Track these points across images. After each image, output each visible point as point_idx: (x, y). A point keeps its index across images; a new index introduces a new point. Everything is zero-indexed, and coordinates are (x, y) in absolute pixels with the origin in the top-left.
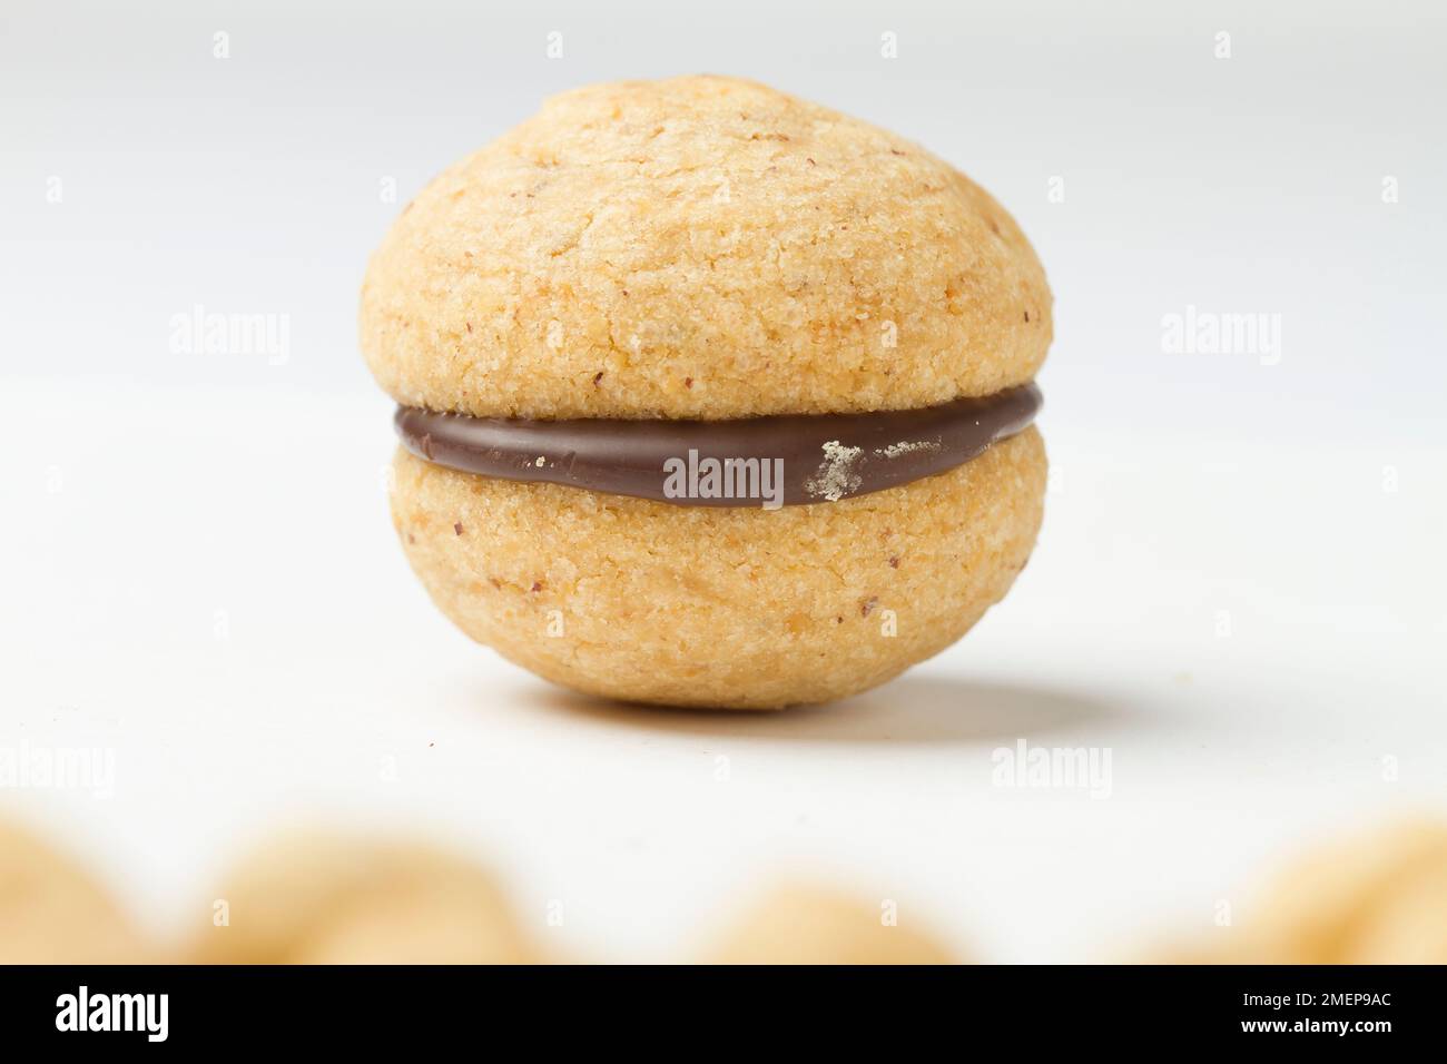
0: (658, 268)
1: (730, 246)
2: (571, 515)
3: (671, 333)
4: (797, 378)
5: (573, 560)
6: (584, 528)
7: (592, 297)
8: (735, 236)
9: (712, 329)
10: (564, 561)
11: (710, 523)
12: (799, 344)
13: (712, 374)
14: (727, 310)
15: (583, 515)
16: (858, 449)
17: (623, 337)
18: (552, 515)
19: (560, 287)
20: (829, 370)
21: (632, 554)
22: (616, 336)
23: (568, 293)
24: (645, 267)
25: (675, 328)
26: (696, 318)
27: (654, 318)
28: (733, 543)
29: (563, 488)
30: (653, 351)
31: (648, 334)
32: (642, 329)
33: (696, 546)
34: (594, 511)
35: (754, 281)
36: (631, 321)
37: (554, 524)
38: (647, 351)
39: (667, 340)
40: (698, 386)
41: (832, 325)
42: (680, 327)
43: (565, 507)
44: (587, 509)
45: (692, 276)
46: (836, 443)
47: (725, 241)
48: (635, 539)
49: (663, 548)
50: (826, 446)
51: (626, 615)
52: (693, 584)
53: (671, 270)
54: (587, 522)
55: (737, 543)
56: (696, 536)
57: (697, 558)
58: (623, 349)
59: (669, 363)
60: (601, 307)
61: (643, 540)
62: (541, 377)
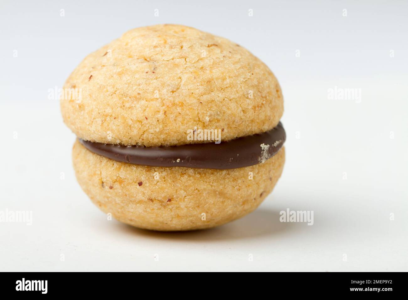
0: (208, 93)
1: (227, 84)
2: (186, 176)
3: (218, 115)
4: (250, 125)
5: (185, 191)
6: (190, 180)
7: (190, 105)
8: (228, 81)
9: (229, 112)
10: (182, 192)
11: (229, 174)
12: (251, 114)
13: (229, 126)
14: (233, 105)
15: (190, 176)
16: (268, 145)
17: (203, 117)
18: (179, 177)
19: (179, 103)
20: (257, 121)
21: (205, 187)
22: (201, 117)
23: (182, 105)
24: (205, 94)
25: (219, 113)
26: (225, 109)
27: (212, 110)
28: (235, 180)
29: (182, 168)
30: (212, 121)
31: (210, 116)
32: (209, 114)
33: (224, 182)
34: (194, 175)
35: (237, 95)
36: (205, 112)
37: (179, 179)
38: (210, 121)
39: (216, 117)
40: (226, 130)
41: (258, 106)
42: (220, 112)
43: (182, 174)
44: (191, 174)
45: (220, 95)
46: (264, 144)
47: (225, 82)
48: (206, 182)
49: (215, 184)
50: (261, 146)
51: (198, 206)
52: (221, 194)
53: (213, 94)
54: (191, 178)
55: (236, 180)
56: (224, 179)
57: (225, 186)
58: (203, 121)
59: (218, 124)
60: (194, 108)
61: (209, 182)
62: (175, 132)
